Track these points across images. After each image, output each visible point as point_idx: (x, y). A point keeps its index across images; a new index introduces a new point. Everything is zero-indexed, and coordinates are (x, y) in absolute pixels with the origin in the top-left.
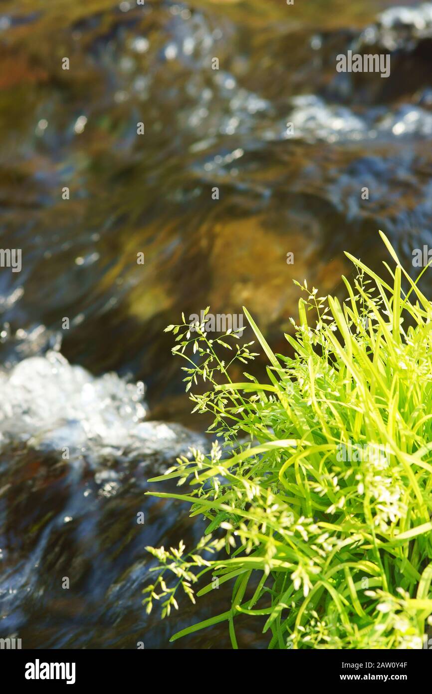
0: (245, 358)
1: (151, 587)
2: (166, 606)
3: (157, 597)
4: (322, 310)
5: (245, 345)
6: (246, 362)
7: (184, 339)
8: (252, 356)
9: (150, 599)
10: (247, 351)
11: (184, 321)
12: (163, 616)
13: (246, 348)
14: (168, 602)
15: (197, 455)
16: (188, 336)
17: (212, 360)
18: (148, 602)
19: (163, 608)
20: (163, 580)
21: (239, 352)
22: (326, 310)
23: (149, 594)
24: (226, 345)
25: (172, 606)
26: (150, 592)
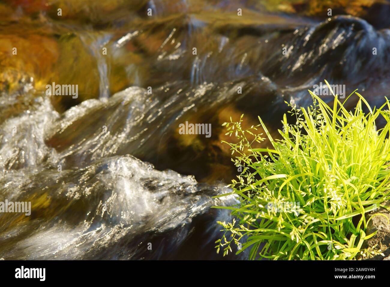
0: (259, 140)
1: (220, 240)
2: (226, 250)
3: (222, 245)
4: (298, 116)
5: (259, 135)
6: (260, 142)
7: (231, 130)
8: (262, 139)
9: (219, 246)
10: (259, 137)
11: (231, 121)
12: (224, 255)
13: (259, 136)
14: (227, 248)
15: (241, 180)
16: (233, 128)
17: (244, 141)
18: (218, 248)
19: (224, 251)
20: (225, 237)
21: (256, 138)
22: (300, 116)
23: (218, 244)
24: (251, 133)
25: (229, 250)
26: (219, 242)
